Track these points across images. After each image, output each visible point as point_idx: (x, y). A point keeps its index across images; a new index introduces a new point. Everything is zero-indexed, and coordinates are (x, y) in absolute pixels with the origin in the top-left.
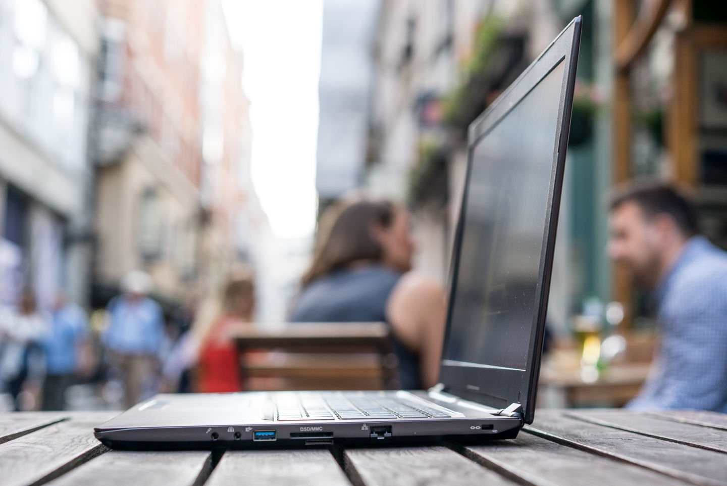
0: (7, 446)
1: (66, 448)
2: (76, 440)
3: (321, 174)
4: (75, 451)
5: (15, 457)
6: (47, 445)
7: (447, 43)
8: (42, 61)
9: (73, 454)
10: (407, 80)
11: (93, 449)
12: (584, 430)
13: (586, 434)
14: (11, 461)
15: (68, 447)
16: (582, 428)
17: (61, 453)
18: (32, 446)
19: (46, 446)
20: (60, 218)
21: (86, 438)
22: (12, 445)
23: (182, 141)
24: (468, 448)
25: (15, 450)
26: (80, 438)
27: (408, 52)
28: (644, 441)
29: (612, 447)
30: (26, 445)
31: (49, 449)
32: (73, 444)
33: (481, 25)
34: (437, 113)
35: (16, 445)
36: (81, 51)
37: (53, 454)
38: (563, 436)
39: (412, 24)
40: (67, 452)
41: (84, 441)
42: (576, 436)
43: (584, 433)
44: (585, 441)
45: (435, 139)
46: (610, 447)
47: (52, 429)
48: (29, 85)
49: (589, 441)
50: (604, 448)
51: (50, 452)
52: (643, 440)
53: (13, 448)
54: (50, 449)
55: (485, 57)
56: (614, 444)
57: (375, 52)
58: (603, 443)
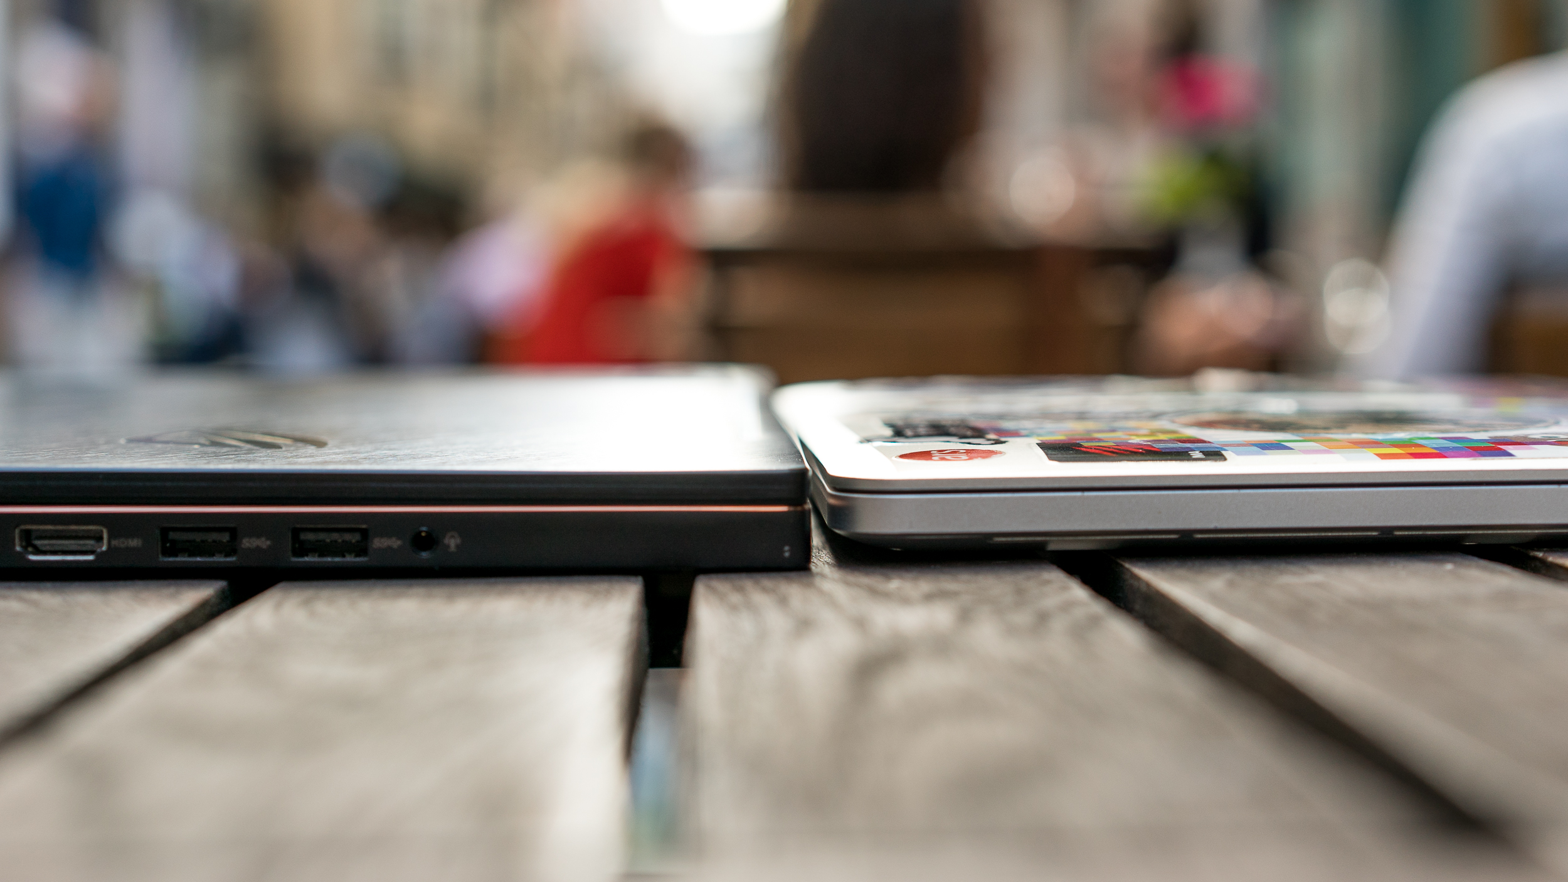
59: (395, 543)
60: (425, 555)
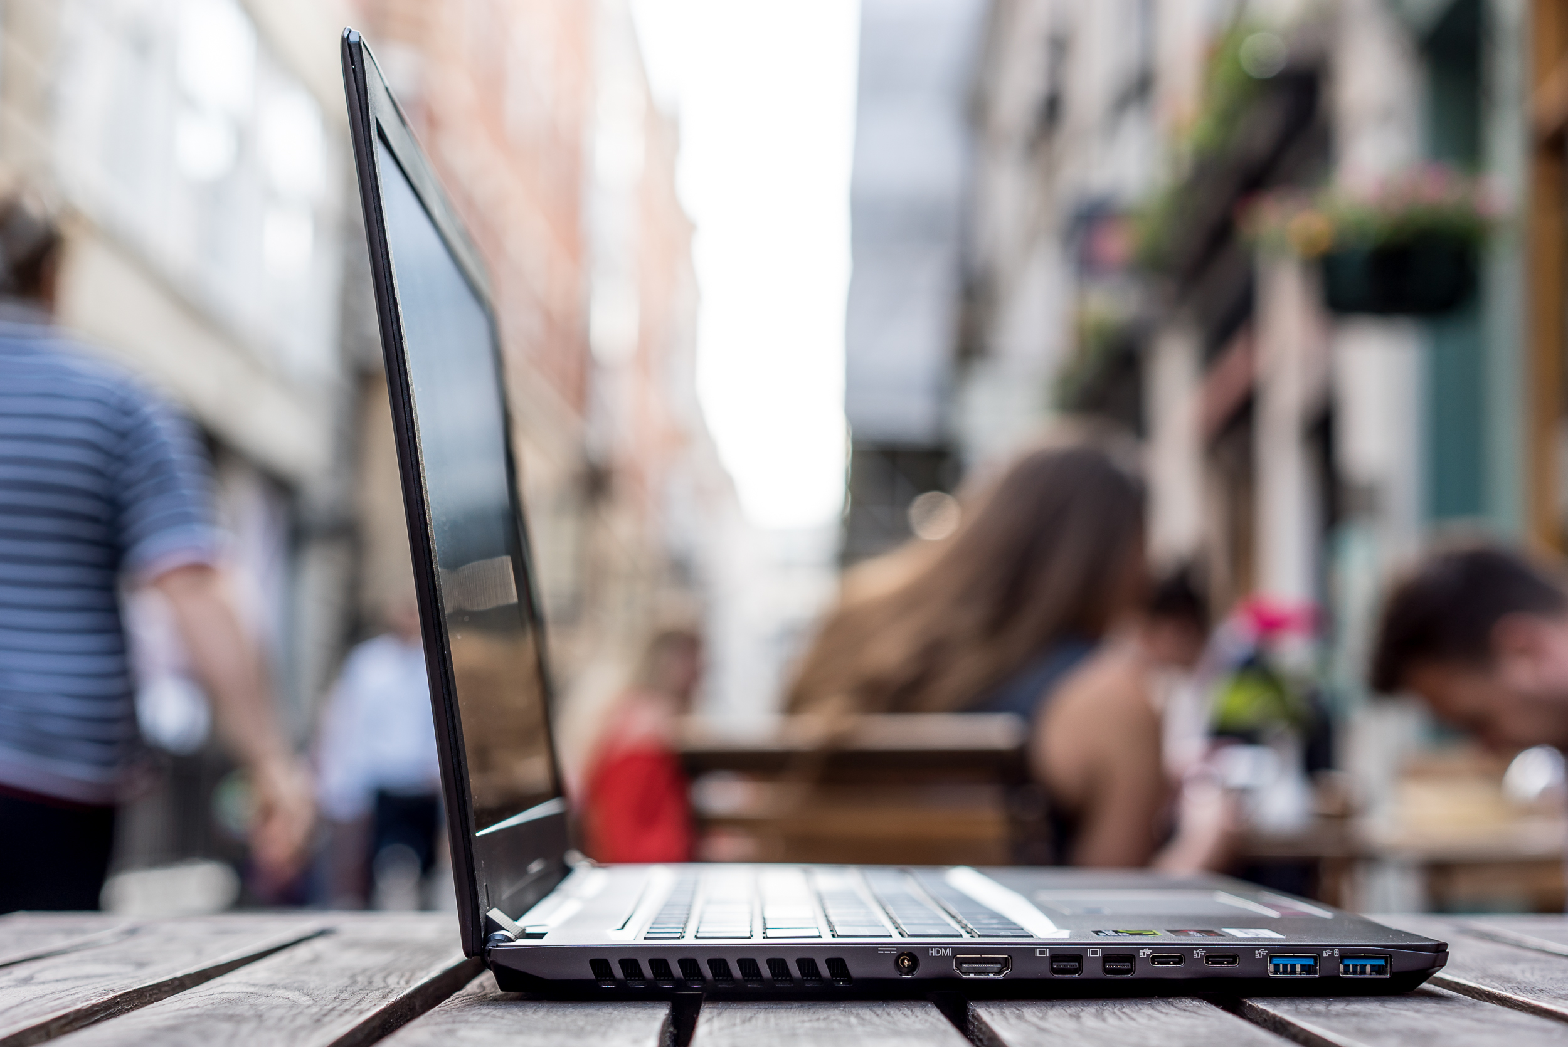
0: (211, 992)
1: (343, 996)
2: (360, 979)
4: (364, 1006)
5: (230, 1018)
6: (300, 989)
7: (1139, 88)
9: (361, 1012)
10: (1049, 173)
11: (401, 999)
12: (1521, 966)
13: (1528, 974)
14: (227, 1027)
15: (345, 995)
16: (1515, 960)
17: (333, 1009)
18: (266, 991)
19: (297, 993)
21: (384, 974)
22: (221, 989)
25: (230, 1002)
26: (368, 973)
27: (1052, 109)
30: (252, 990)
31: (305, 1000)
32: (355, 989)
33: (1217, 47)
34: (1118, 245)
35: (231, 989)
37: (315, 1009)
38: (1476, 979)
39: (1060, 46)
40: (346, 1006)
41: (378, 981)
42: (1509, 981)
43: (1523, 972)
44: (1532, 991)
45: (1111, 304)
47: (302, 952)
51: (309, 1007)
53: (224, 996)
54: (306, 998)
57: (975, 111)
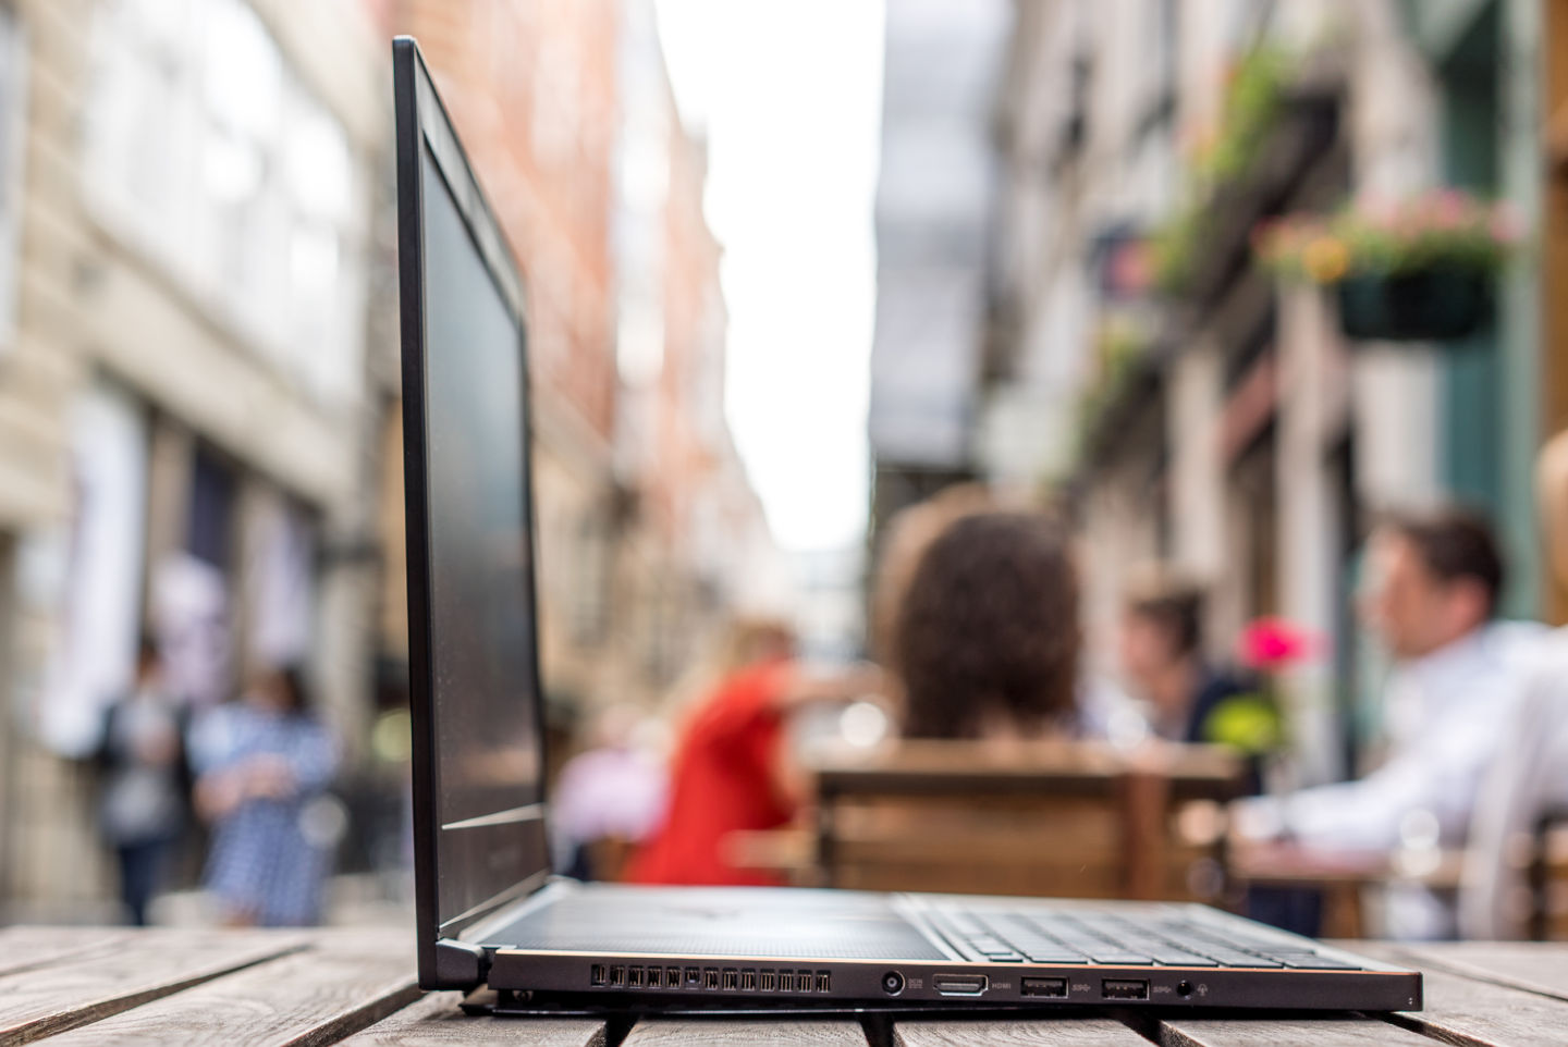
1: (303, 1007)
2: (325, 991)
3: (879, 407)
5: (193, 1025)
6: (265, 1000)
7: (1163, 112)
8: (268, 164)
10: (1074, 195)
14: (187, 1033)
15: (307, 1006)
17: (291, 1018)
18: (233, 1002)
19: (261, 1003)
20: (305, 510)
21: (348, 987)
23: (574, 338)
24: (1165, 1023)
25: (197, 1011)
26: (334, 987)
27: (1076, 132)
28: (1558, 1013)
29: (1484, 1023)
32: (318, 1000)
33: (1238, 68)
34: (1143, 268)
36: (352, 143)
37: (273, 1018)
39: (1083, 70)
40: (304, 1015)
41: (340, 993)
45: (1135, 328)
46: (1478, 1023)
47: (278, 967)
48: (238, 218)
49: (1434, 1010)
50: (1465, 1025)
51: (269, 1016)
52: (1557, 1010)
54: (268, 1008)
55: (1249, 142)
56: (1490, 1018)
57: (1001, 136)
58: (1464, 1015)
59: (1167, 990)
60: (1187, 997)
